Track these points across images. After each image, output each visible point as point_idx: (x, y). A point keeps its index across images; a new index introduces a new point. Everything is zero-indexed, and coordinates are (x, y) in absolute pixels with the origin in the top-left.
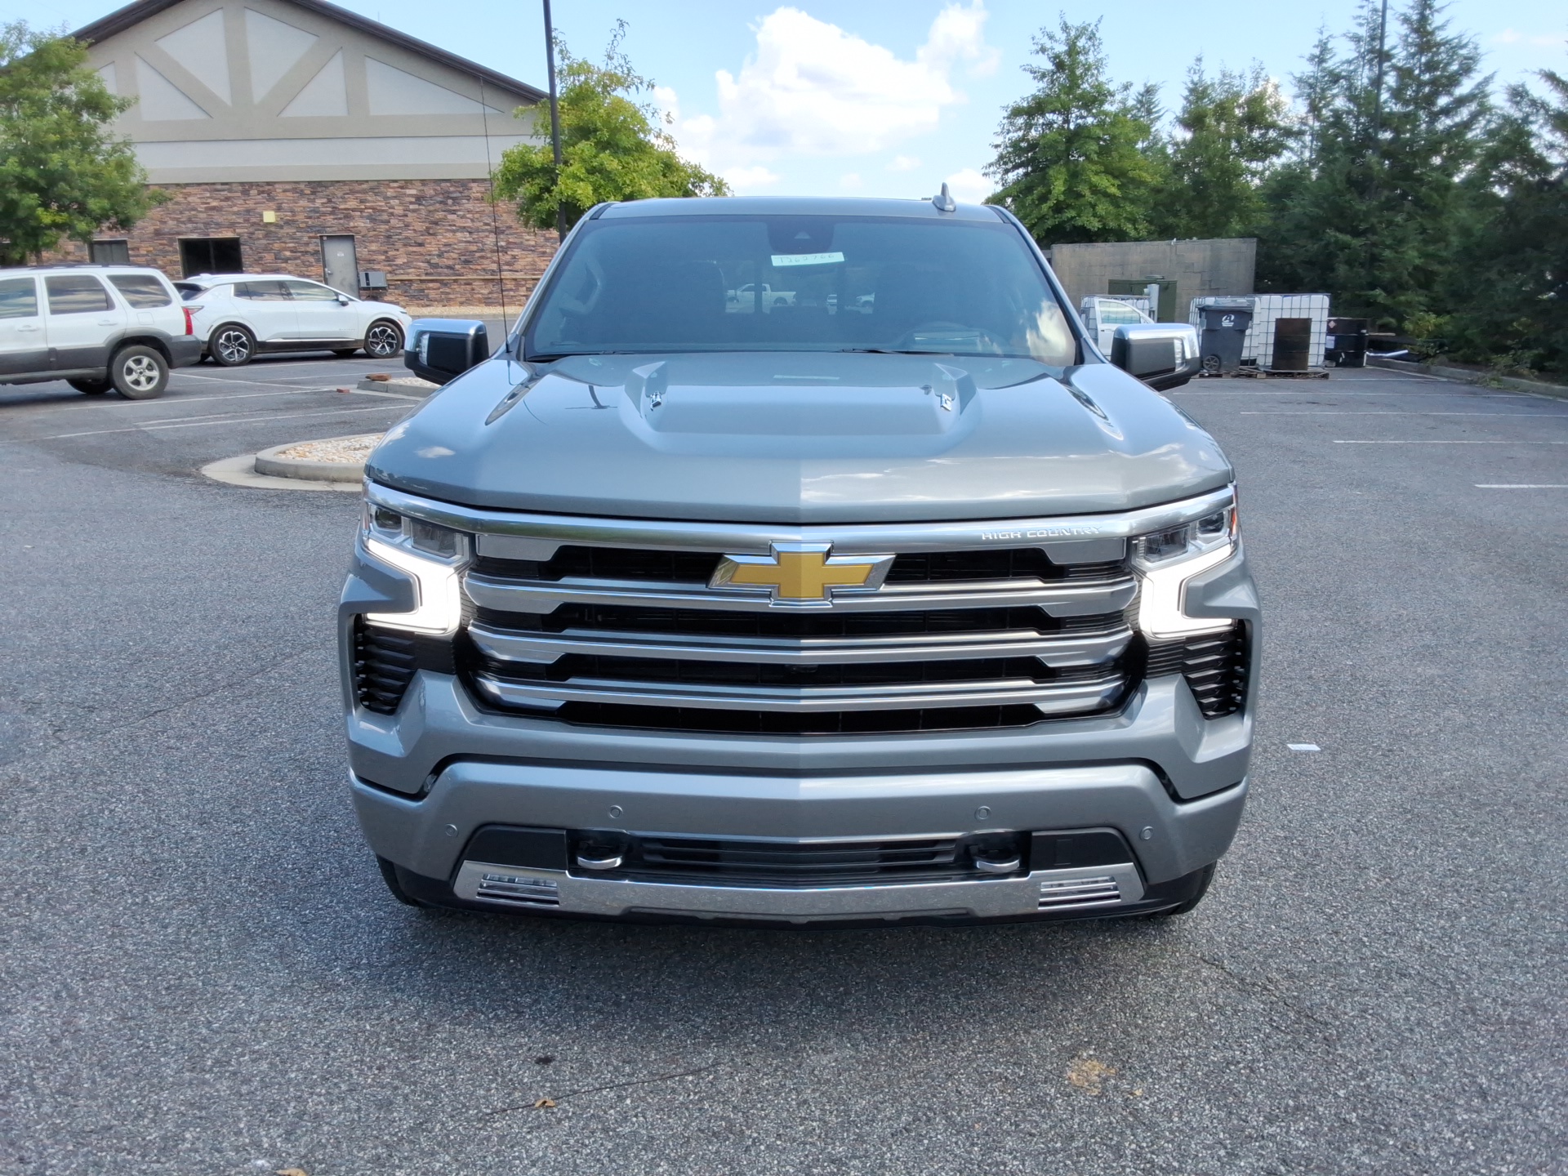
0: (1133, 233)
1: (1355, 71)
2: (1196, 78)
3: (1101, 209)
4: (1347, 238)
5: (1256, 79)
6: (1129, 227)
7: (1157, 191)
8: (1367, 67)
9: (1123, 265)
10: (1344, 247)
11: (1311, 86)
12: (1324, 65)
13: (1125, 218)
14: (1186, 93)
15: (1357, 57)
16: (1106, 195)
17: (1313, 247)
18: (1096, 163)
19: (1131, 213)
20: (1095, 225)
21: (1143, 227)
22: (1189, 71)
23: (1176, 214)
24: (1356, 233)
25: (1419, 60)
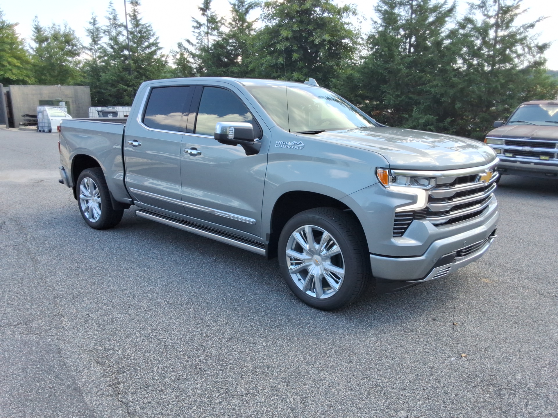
0: (30, 82)
1: (110, 29)
2: (36, 24)
3: (15, 71)
4: (126, 87)
5: (66, 27)
6: (27, 79)
7: (34, 65)
8: (114, 29)
9: (41, 94)
10: (126, 90)
11: (92, 33)
12: (95, 26)
13: (25, 76)
14: (34, 29)
15: (110, 25)
16: (15, 66)
17: (113, 90)
18: (8, 53)
19: (26, 73)
20: (14, 78)
21: (33, 79)
22: (34, 21)
23: (45, 75)
24: (129, 86)
25: (136, 29)
